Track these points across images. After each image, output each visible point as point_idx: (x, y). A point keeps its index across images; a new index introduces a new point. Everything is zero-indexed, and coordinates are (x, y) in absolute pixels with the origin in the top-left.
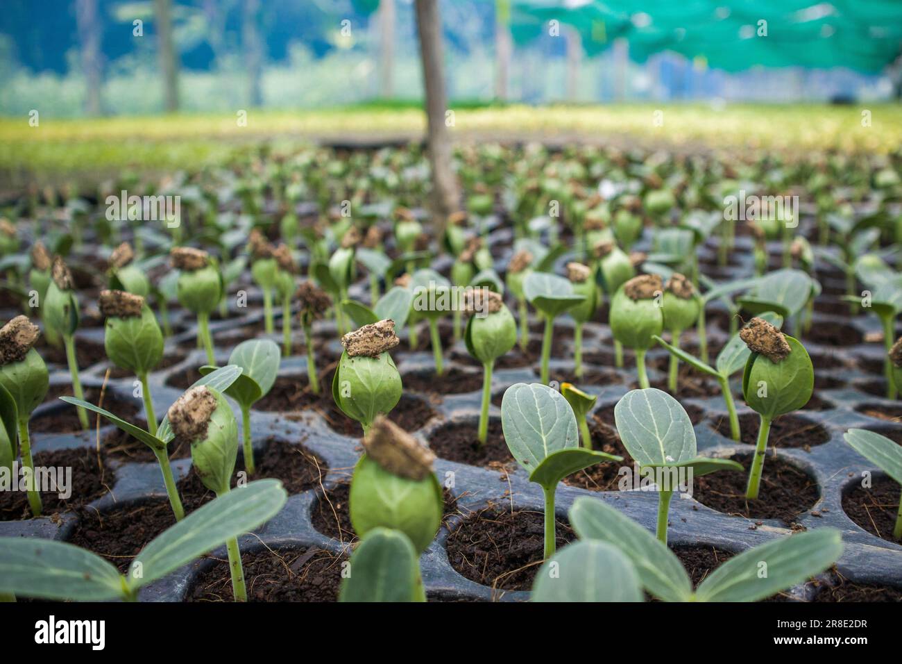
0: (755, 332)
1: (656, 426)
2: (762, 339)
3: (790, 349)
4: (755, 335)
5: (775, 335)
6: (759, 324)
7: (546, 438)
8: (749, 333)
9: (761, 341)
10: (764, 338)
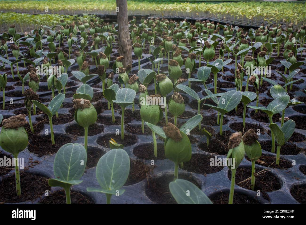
0: (168, 128)
1: (113, 166)
2: (170, 132)
3: (182, 137)
4: (168, 130)
5: (176, 131)
6: (170, 125)
7: (70, 168)
8: (166, 129)
9: (170, 133)
10: (171, 132)
